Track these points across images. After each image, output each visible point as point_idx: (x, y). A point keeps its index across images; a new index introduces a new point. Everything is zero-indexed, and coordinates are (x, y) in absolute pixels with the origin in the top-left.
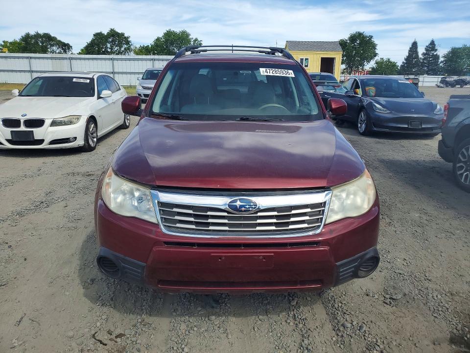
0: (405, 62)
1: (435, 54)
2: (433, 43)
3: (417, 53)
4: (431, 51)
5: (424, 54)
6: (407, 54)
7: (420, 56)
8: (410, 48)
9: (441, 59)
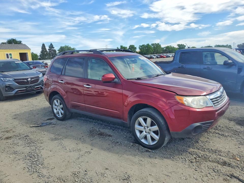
0: (41, 53)
1: (54, 49)
2: (51, 44)
3: (45, 49)
4: (52, 48)
5: (49, 50)
6: (41, 50)
7: (48, 51)
8: (42, 47)
9: (57, 52)
